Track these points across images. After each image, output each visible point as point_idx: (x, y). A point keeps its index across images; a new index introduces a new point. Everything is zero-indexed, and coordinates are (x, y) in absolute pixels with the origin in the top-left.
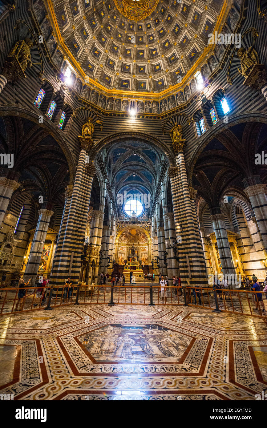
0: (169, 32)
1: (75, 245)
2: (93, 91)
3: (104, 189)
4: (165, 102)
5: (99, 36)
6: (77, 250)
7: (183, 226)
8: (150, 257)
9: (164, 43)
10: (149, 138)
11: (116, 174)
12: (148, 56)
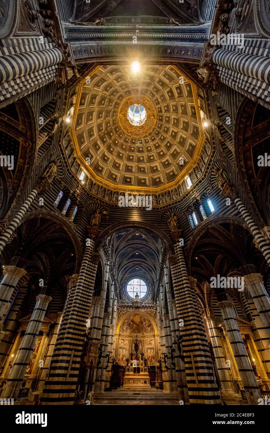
0: (162, 145)
1: (75, 342)
2: (102, 187)
3: (106, 272)
4: (163, 195)
5: (109, 148)
6: (77, 348)
7: (186, 319)
8: (157, 353)
9: (160, 152)
10: (149, 226)
11: (118, 253)
12: (147, 160)
